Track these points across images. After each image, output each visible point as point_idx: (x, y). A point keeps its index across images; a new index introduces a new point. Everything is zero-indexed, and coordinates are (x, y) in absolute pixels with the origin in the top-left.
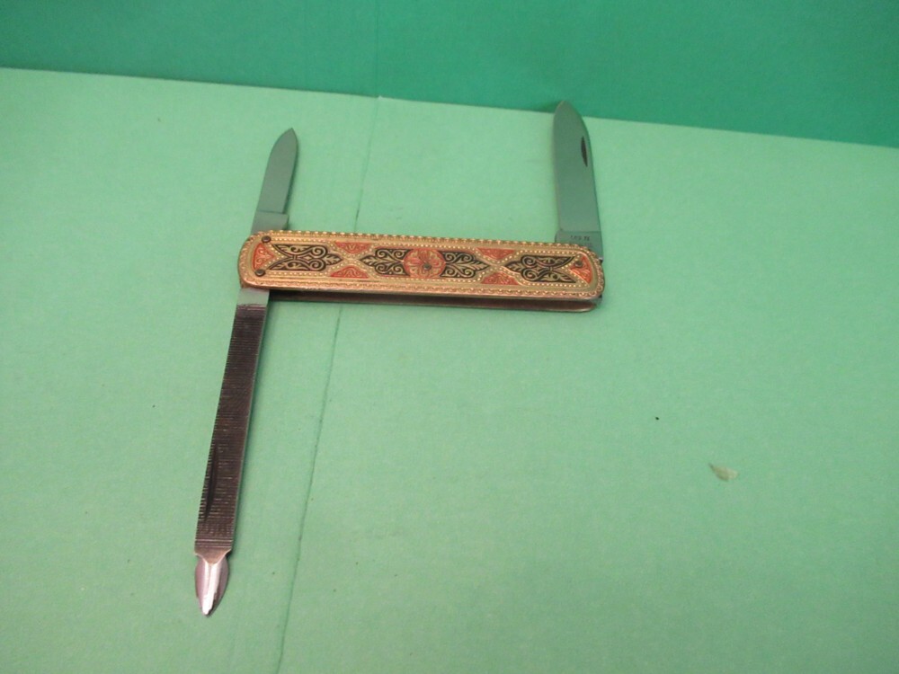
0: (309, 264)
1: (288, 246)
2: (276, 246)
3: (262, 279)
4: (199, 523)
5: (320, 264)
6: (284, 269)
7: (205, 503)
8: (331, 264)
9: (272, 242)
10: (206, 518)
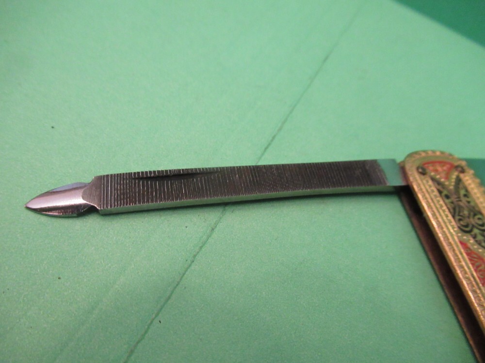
0: (459, 215)
1: (467, 191)
2: (459, 181)
3: (417, 176)
4: (130, 174)
5: (467, 226)
6: (440, 192)
7: (153, 175)
8: (475, 237)
9: (462, 176)
10: (135, 179)
